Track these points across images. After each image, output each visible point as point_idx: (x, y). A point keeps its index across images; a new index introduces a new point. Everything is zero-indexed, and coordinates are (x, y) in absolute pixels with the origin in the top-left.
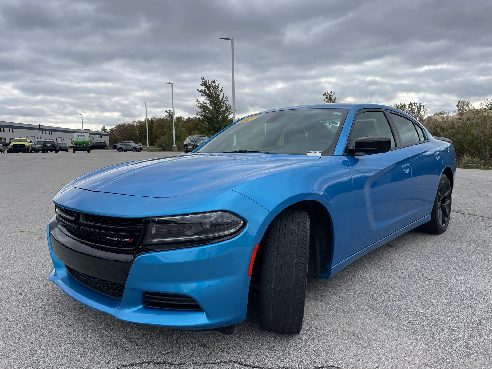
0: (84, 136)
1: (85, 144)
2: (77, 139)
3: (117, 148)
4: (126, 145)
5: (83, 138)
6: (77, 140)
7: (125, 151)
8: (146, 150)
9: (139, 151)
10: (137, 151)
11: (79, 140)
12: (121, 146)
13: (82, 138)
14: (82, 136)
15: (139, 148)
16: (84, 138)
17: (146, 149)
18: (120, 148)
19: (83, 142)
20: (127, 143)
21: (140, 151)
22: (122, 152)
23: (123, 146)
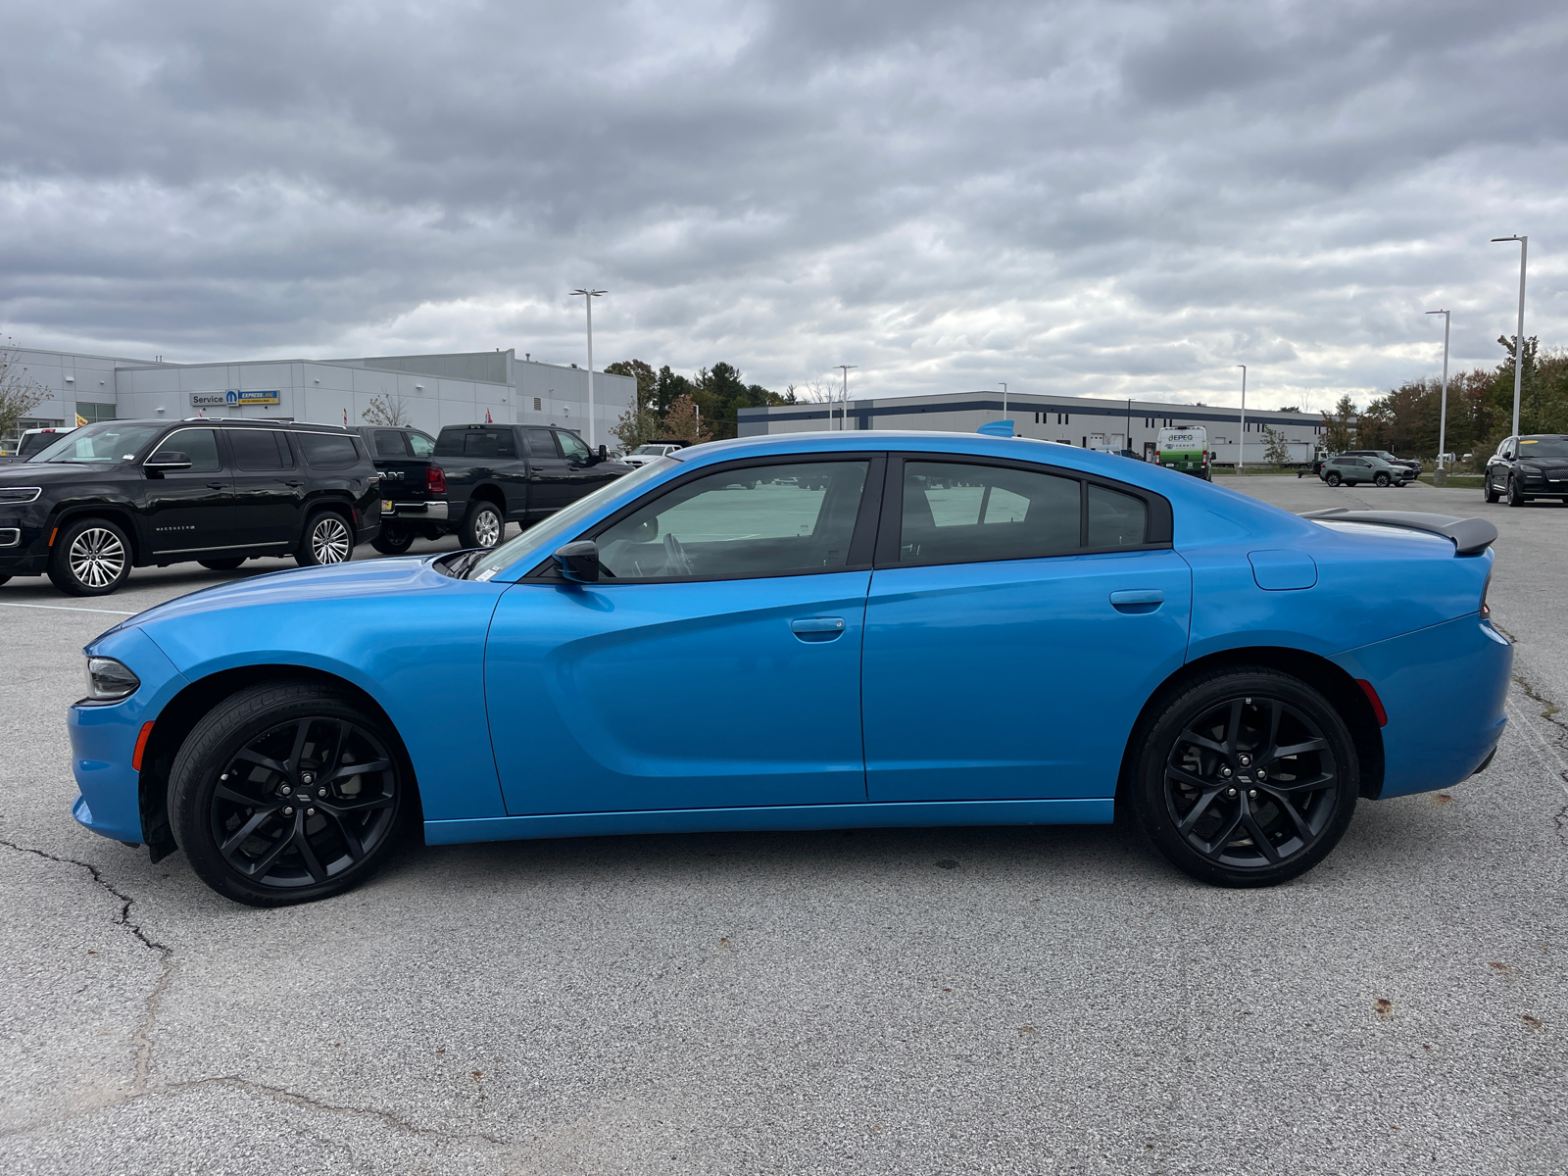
0: (1190, 437)
1: (1191, 461)
2: (1169, 447)
3: (1323, 472)
4: (1354, 462)
5: (1186, 443)
6: (1170, 450)
7: (1351, 483)
8: (1430, 482)
9: (1397, 485)
10: (1390, 482)
11: (1174, 449)
12: (1334, 467)
13: (1184, 443)
14: (1184, 437)
15: (1398, 475)
16: (1190, 443)
17: (1432, 475)
18: (1330, 473)
19: (1186, 457)
20: (1357, 457)
21: (1403, 485)
22: (1337, 486)
23: (1342, 468)
